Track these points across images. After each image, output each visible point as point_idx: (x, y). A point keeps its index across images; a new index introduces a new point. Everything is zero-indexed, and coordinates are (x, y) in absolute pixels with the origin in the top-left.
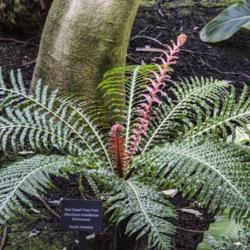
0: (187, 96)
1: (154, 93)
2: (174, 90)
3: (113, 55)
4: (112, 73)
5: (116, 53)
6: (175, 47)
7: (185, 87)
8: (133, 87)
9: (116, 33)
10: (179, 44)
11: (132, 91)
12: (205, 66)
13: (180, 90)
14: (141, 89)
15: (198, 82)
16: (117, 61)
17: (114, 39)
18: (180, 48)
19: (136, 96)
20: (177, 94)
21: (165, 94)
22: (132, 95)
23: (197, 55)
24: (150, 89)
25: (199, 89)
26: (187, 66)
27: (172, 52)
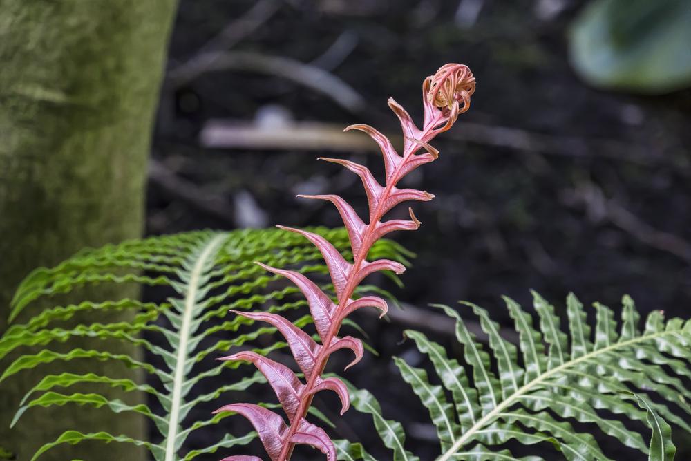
0: (493, 411)
1: (298, 396)
2: (412, 375)
3: (68, 176)
4: (63, 282)
5: (83, 171)
6: (414, 138)
7: (476, 358)
8: (181, 362)
9: (82, 55)
10: (432, 117)
11: (179, 385)
12: (608, 225)
13: (451, 375)
14: (230, 375)
15: (549, 326)
16: (91, 211)
17: (72, 90)
18: (437, 141)
19: (203, 411)
20: (431, 396)
21: (364, 400)
22: (177, 409)
23: (558, 161)
24: (276, 376)
25: (558, 372)
26: (506, 229)
27: (395, 164)
